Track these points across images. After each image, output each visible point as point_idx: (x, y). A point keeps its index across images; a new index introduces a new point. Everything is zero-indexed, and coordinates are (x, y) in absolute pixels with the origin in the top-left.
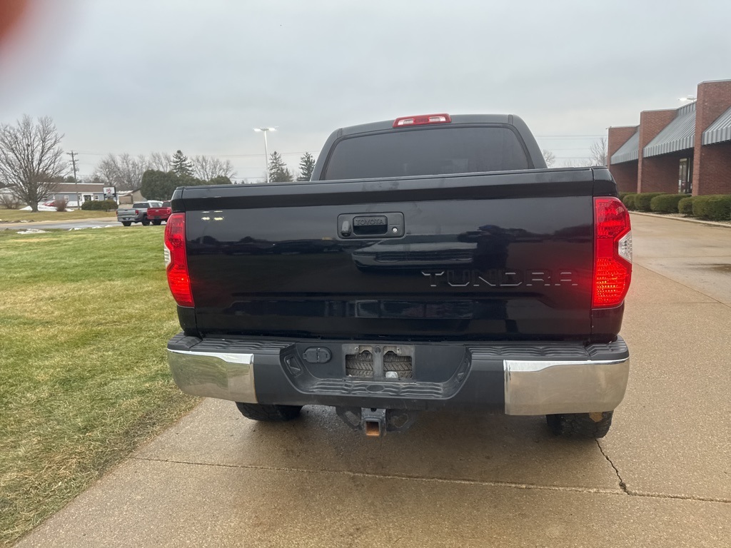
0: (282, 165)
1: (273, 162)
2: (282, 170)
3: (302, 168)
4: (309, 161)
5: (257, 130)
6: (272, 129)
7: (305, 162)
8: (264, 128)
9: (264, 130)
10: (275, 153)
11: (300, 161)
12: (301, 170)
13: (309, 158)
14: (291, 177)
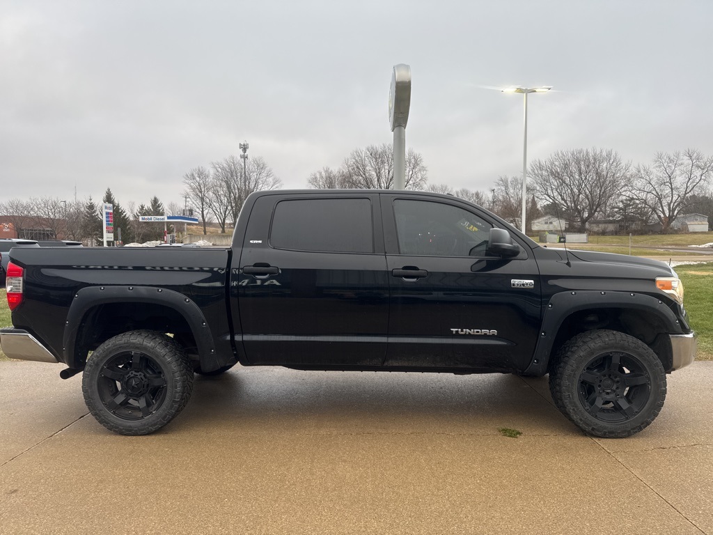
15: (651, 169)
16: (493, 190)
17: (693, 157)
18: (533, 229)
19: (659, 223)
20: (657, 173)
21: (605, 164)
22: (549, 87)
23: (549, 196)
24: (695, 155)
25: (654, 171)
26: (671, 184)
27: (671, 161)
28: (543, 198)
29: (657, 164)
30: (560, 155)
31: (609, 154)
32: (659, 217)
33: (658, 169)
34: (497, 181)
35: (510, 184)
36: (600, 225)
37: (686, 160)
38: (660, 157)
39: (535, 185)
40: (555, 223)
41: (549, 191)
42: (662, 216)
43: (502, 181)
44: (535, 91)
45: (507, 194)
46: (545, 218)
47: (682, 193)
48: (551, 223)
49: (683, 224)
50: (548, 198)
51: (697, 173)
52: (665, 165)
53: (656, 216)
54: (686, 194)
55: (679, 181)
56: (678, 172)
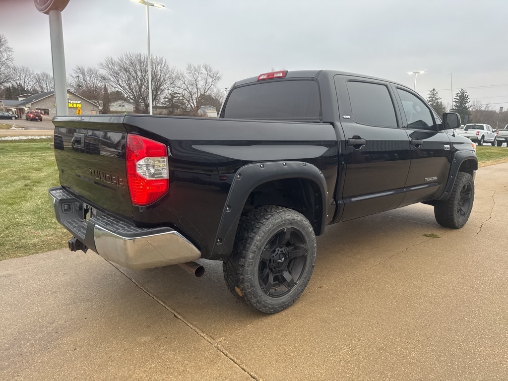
0: (438, 99)
1: (431, 97)
2: (438, 103)
3: (456, 102)
4: (463, 96)
5: (410, 73)
6: (422, 72)
7: (460, 96)
8: (415, 71)
9: (416, 73)
10: (434, 90)
11: (454, 96)
12: (455, 103)
13: (463, 94)
14: (444, 108)
15: (185, 74)
16: (78, 77)
17: (208, 70)
18: (111, 110)
19: (191, 110)
20: (188, 77)
21: (159, 68)
22: (164, 5)
23: (121, 86)
24: (209, 68)
25: (187, 75)
26: (197, 85)
27: (196, 70)
28: (116, 87)
29: (189, 71)
30: (129, 56)
31: (161, 61)
32: (191, 106)
33: (189, 74)
34: (76, 70)
35: (86, 73)
36: (158, 110)
37: (204, 71)
38: (190, 67)
39: (110, 77)
40: (126, 106)
41: (120, 82)
42: (193, 106)
43: (80, 70)
44: (153, 5)
45: (84, 80)
46: (119, 102)
47: (203, 93)
48: (123, 106)
49: (204, 112)
50: (120, 87)
51: (210, 80)
52: (193, 72)
53: (189, 106)
54: (205, 93)
55: (201, 84)
56: (200, 79)
